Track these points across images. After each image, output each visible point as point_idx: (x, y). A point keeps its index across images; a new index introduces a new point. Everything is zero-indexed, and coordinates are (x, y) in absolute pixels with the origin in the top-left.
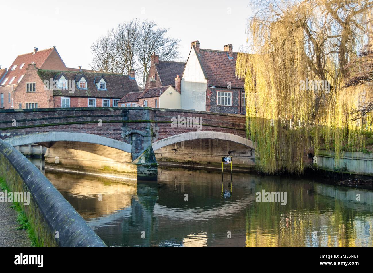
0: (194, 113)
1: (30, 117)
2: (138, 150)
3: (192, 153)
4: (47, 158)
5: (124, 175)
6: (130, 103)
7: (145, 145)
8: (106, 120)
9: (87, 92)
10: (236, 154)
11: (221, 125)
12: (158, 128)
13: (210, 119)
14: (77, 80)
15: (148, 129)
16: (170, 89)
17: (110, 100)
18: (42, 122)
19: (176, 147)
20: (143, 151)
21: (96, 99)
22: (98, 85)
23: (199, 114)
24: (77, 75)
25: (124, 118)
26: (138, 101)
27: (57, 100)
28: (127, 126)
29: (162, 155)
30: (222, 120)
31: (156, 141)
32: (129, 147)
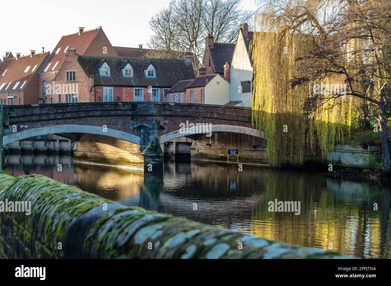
0: (206, 107)
1: (45, 111)
2: (146, 142)
3: (224, 147)
4: (76, 152)
5: (135, 165)
6: (178, 93)
7: (152, 138)
8: (115, 114)
9: (132, 81)
10: (260, 149)
11: (236, 119)
12: (167, 122)
13: (223, 113)
14: (122, 67)
15: (154, 123)
16: (218, 78)
17: (159, 89)
18: (55, 116)
19: (210, 142)
20: (149, 143)
21: (142, 88)
22: (146, 72)
23: (211, 108)
24: (122, 60)
25: (133, 112)
26: (185, 91)
27: (99, 90)
28: (135, 119)
29: (198, 151)
30: (237, 114)
31: (165, 133)
32: (138, 139)
